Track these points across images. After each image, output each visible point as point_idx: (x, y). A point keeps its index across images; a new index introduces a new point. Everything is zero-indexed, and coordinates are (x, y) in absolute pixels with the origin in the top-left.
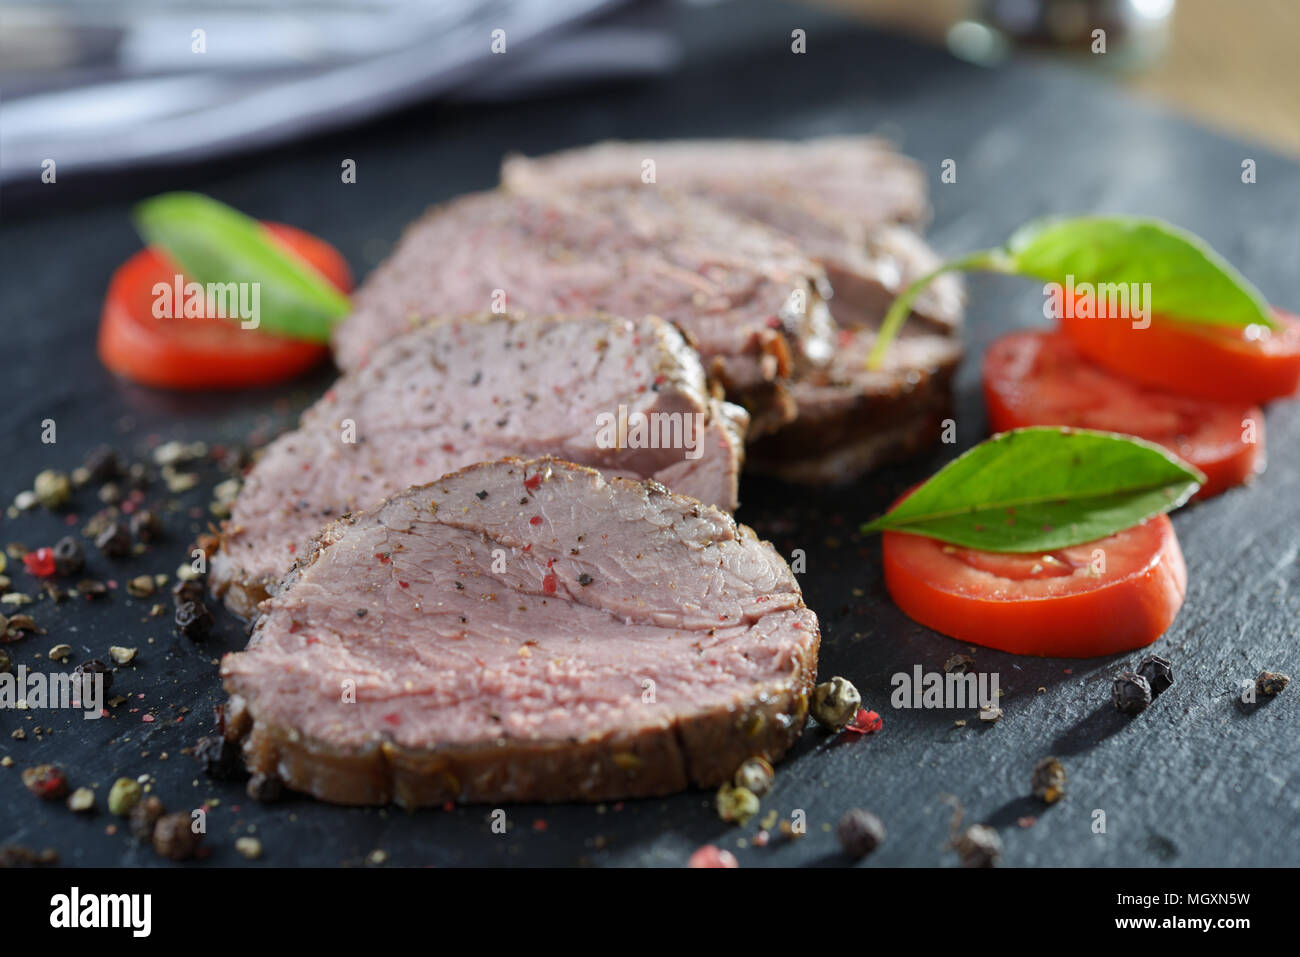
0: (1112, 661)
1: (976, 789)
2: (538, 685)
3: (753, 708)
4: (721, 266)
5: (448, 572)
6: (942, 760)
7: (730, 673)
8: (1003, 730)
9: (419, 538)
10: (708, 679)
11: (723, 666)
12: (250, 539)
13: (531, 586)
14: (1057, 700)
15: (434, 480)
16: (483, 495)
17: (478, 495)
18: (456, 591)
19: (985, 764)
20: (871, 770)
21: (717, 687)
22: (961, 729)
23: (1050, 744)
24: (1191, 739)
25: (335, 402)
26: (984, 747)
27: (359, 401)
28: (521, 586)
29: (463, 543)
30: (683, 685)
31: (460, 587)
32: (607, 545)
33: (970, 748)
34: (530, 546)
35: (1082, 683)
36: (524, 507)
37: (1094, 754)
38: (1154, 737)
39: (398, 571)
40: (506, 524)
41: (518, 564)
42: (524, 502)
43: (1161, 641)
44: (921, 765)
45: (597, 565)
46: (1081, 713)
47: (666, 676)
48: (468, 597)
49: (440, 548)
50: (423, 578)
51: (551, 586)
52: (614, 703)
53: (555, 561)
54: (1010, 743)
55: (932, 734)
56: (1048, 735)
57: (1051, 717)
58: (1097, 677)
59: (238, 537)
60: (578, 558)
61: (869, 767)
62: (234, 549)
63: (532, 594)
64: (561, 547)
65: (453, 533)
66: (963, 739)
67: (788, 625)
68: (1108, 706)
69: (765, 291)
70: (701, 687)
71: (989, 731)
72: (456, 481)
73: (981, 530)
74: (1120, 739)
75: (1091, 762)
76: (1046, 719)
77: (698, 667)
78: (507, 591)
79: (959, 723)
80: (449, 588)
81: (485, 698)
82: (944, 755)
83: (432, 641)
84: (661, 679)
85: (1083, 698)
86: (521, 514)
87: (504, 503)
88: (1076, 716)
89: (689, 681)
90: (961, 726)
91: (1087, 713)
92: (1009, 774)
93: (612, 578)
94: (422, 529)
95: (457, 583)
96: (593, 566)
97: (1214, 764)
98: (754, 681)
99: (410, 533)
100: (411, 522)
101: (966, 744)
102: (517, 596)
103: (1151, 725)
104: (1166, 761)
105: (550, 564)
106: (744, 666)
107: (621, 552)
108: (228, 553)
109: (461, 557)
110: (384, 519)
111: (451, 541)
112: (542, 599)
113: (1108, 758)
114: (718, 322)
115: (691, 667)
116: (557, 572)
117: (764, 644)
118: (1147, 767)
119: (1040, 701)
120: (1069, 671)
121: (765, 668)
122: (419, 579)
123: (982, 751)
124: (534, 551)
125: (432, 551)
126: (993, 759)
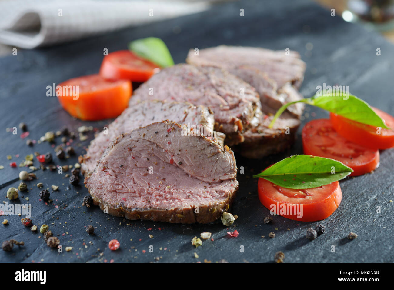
0: (311, 223)
1: (260, 257)
2: (161, 193)
3: (214, 206)
4: (230, 96)
5: (146, 154)
6: (254, 247)
7: (211, 195)
8: (274, 240)
9: (139, 143)
10: (205, 196)
11: (210, 193)
12: (91, 160)
13: (167, 161)
14: (292, 233)
15: (145, 126)
16: (157, 133)
17: (156, 133)
18: (147, 161)
19: (265, 249)
20: (235, 247)
21: (207, 199)
22: (263, 239)
23: (285, 246)
24: (325, 250)
25: (117, 123)
26: (267, 245)
27: (123, 122)
28: (164, 161)
29: (150, 146)
30: (198, 197)
31: (148, 160)
32: (187, 153)
33: (263, 244)
34: (167, 150)
35: (300, 229)
36: (166, 138)
37: (296, 251)
38: (314, 248)
39: (133, 153)
40: (162, 143)
41: (164, 154)
42: (167, 136)
43: (327, 219)
44: (248, 247)
45: (184, 159)
46: (297, 238)
47: (195, 194)
48: (150, 163)
49: (144, 147)
50: (139, 156)
51: (172, 162)
52: (179, 200)
53: (173, 156)
54: (275, 244)
55: (255, 239)
56: (285, 243)
57: (289, 238)
58: (305, 228)
59: (88, 159)
60: (179, 156)
61: (234, 246)
62: (87, 162)
63: (167, 163)
64: (175, 152)
65: (148, 143)
66: (262, 241)
67: (230, 185)
68: (305, 237)
69: (241, 105)
70: (203, 198)
71: (270, 240)
72: (150, 127)
73: (285, 181)
74: (305, 247)
75: (294, 253)
76: (287, 238)
77: (204, 193)
78: (160, 161)
79: (262, 237)
80: (145, 159)
81: (148, 196)
82: (256, 245)
83: (138, 176)
84: (194, 195)
85: (299, 234)
86: (166, 140)
87: (161, 136)
88: (295, 239)
89: (200, 196)
90: (263, 238)
91: (299, 238)
92: (271, 253)
93: (187, 164)
94: (141, 141)
95: (148, 159)
96: (183, 159)
97: (328, 257)
98: (217, 199)
99: (137, 141)
100: (138, 138)
101: (262, 243)
102: (163, 163)
103: (315, 244)
104: (315, 255)
105: (172, 156)
106: (215, 194)
107: (190, 156)
108: (85, 163)
109: (150, 150)
110: (132, 136)
111: (147, 145)
112: (170, 165)
113: (299, 253)
114: (225, 113)
115: (202, 193)
116: (174, 159)
117: (222, 189)
118: (309, 257)
119: (287, 233)
120: (298, 225)
121: (220, 195)
122: (138, 156)
123: (266, 246)
124: (168, 152)
125: (142, 147)
126: (268, 248)
